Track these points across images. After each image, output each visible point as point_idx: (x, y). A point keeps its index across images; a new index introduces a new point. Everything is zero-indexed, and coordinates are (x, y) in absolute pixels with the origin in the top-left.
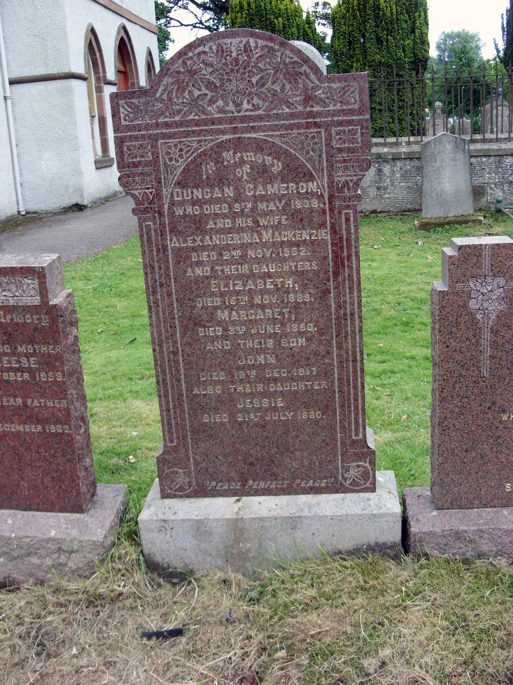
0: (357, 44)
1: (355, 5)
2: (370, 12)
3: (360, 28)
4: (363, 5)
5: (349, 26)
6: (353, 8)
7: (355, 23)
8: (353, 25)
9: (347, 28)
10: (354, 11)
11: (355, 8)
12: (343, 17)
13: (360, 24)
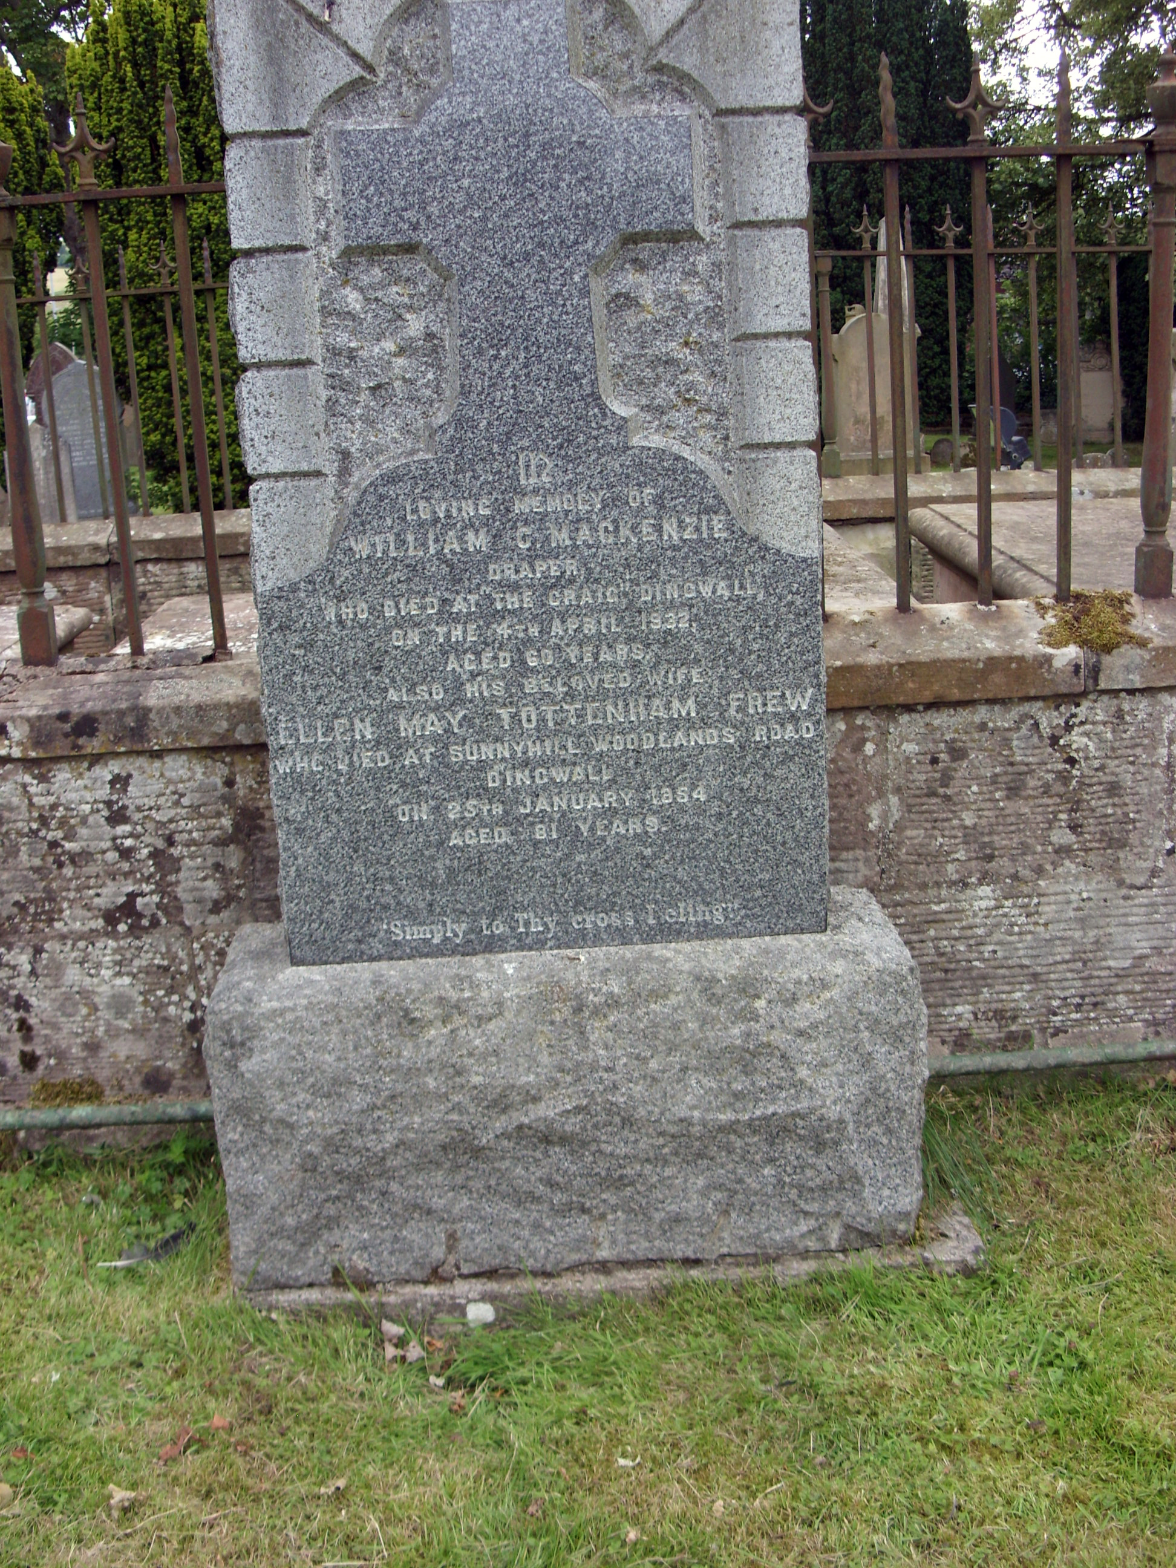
0: (134, 171)
1: (122, 44)
2: (167, 66)
3: (140, 122)
4: (145, 44)
5: (109, 115)
6: (116, 54)
7: (124, 105)
8: (120, 110)
9: (105, 121)
10: (118, 65)
11: (122, 53)
12: (94, 86)
13: (140, 106)
